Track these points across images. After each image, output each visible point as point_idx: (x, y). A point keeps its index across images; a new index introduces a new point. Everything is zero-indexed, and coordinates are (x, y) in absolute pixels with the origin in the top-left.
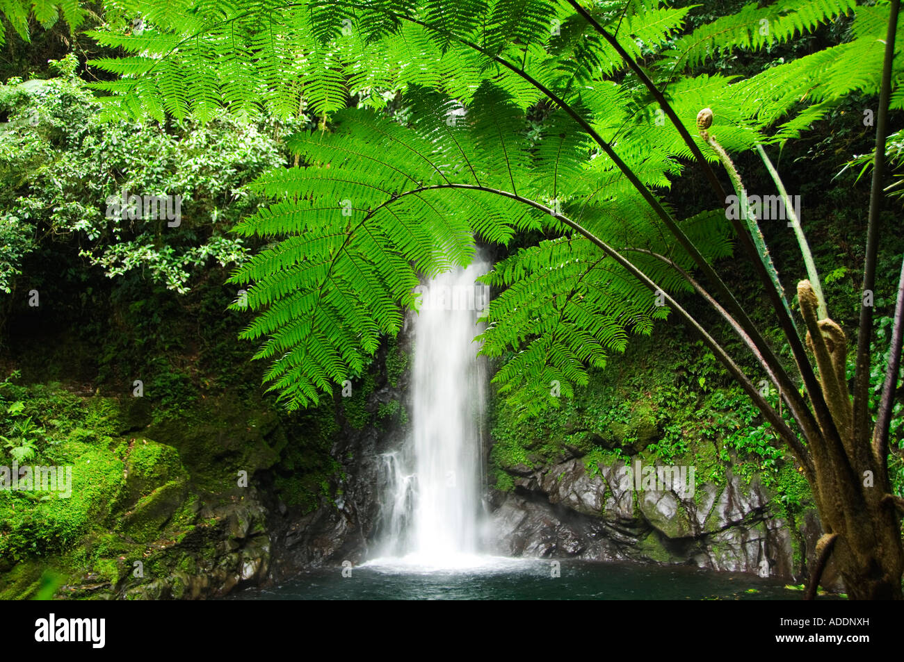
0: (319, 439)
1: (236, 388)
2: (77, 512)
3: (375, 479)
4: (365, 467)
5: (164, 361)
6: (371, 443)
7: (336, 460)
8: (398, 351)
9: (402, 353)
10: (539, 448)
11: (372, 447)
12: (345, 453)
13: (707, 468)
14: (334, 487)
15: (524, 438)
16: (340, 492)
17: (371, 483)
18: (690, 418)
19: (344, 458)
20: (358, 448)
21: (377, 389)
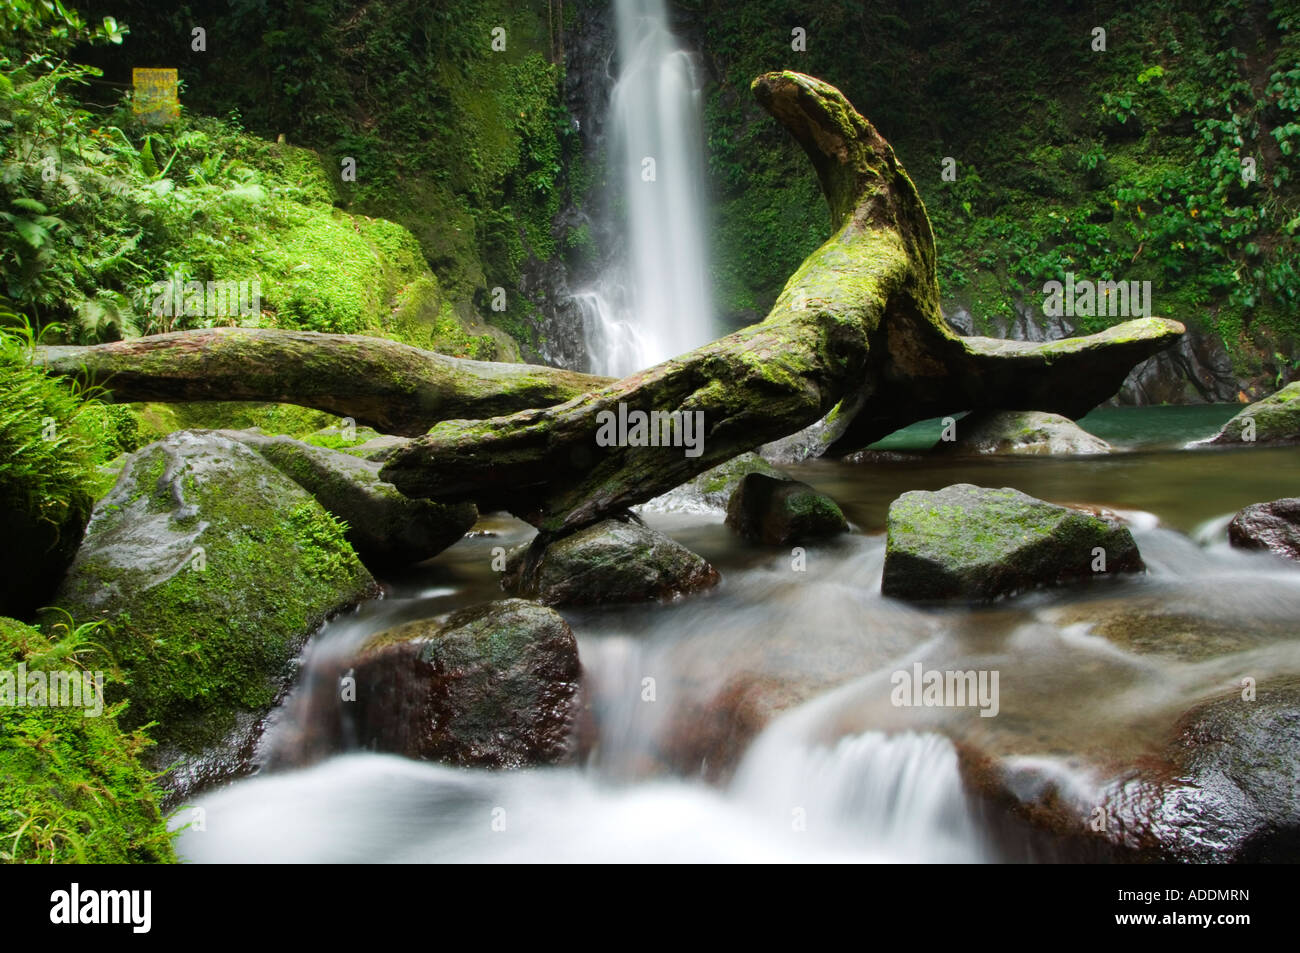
0: (507, 267)
1: (428, 173)
2: (351, 293)
3: (581, 323)
4: (562, 309)
5: (336, 120)
6: (560, 281)
7: (527, 298)
8: (582, 161)
9: (587, 162)
10: (772, 289)
11: (564, 284)
12: (535, 290)
13: (993, 299)
14: (536, 333)
15: (754, 274)
16: (543, 340)
17: (577, 330)
18: (960, 247)
19: (535, 297)
20: (548, 286)
21: (562, 209)
